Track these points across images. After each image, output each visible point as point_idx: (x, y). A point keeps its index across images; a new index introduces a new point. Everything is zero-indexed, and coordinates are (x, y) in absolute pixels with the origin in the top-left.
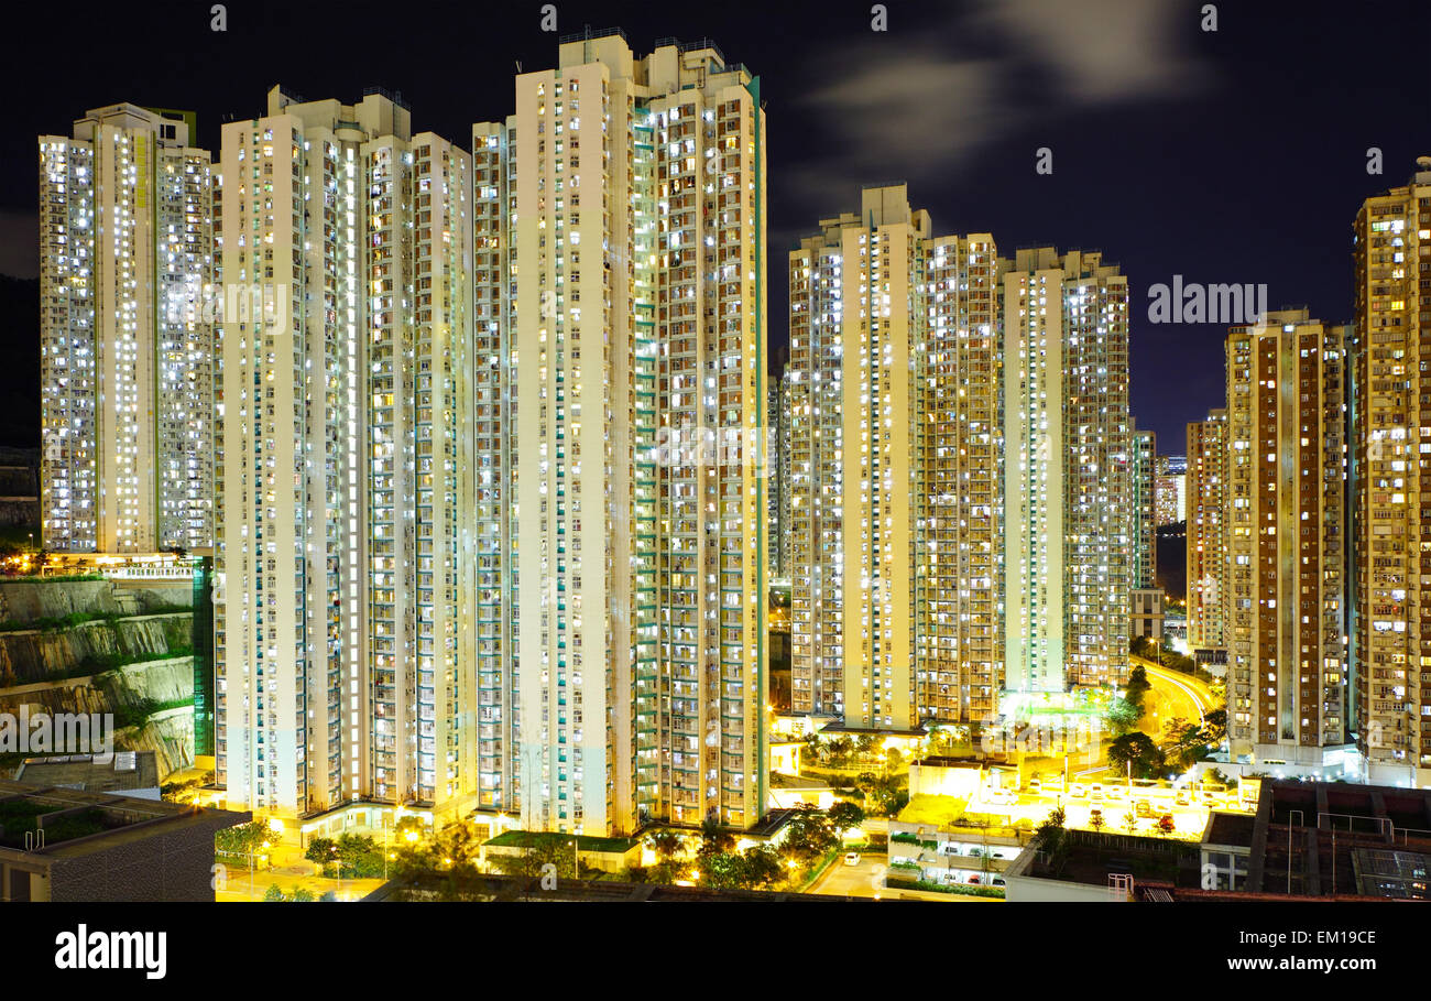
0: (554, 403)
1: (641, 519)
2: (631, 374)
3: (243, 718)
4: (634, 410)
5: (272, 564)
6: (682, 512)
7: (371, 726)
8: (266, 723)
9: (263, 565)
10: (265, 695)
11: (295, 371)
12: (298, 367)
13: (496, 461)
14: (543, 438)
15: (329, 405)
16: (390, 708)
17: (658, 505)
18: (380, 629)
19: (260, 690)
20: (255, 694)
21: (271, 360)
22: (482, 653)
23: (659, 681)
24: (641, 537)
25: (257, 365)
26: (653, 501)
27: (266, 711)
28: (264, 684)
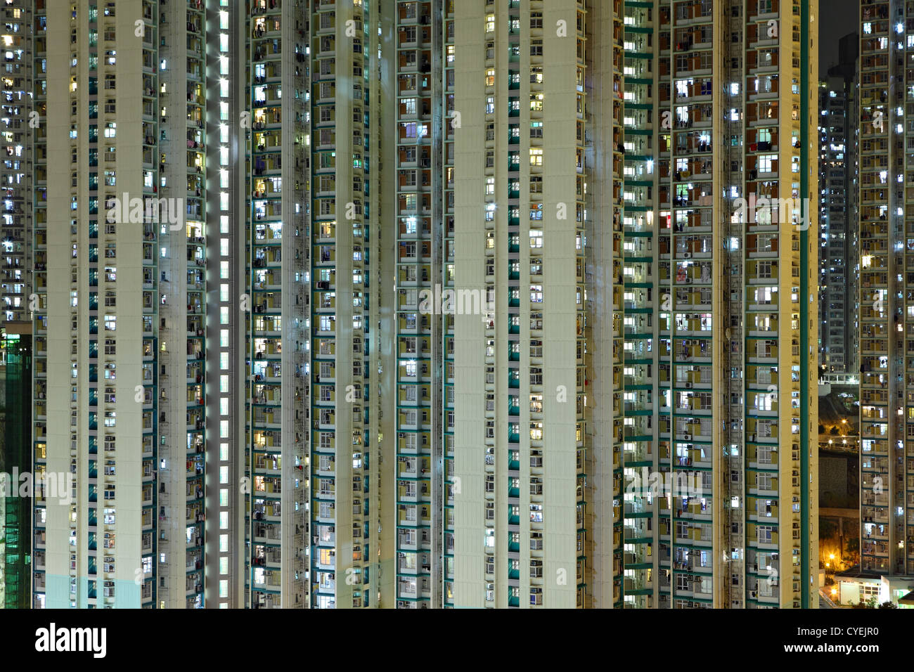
0: (505, 120)
1: (630, 286)
2: (616, 78)
3: (68, 562)
4: (621, 129)
5: (111, 347)
6: (690, 276)
7: (247, 577)
8: (100, 569)
9: (100, 347)
10: (100, 530)
11: (145, 76)
12: (149, 70)
13: (425, 201)
14: (489, 170)
15: (193, 123)
16: (273, 550)
17: (655, 266)
18: (261, 440)
19: (93, 523)
20: (85, 529)
21: (112, 60)
22: (403, 475)
23: (655, 520)
24: (630, 312)
25: (93, 69)
26: (648, 260)
27: (100, 553)
28: (99, 515)
